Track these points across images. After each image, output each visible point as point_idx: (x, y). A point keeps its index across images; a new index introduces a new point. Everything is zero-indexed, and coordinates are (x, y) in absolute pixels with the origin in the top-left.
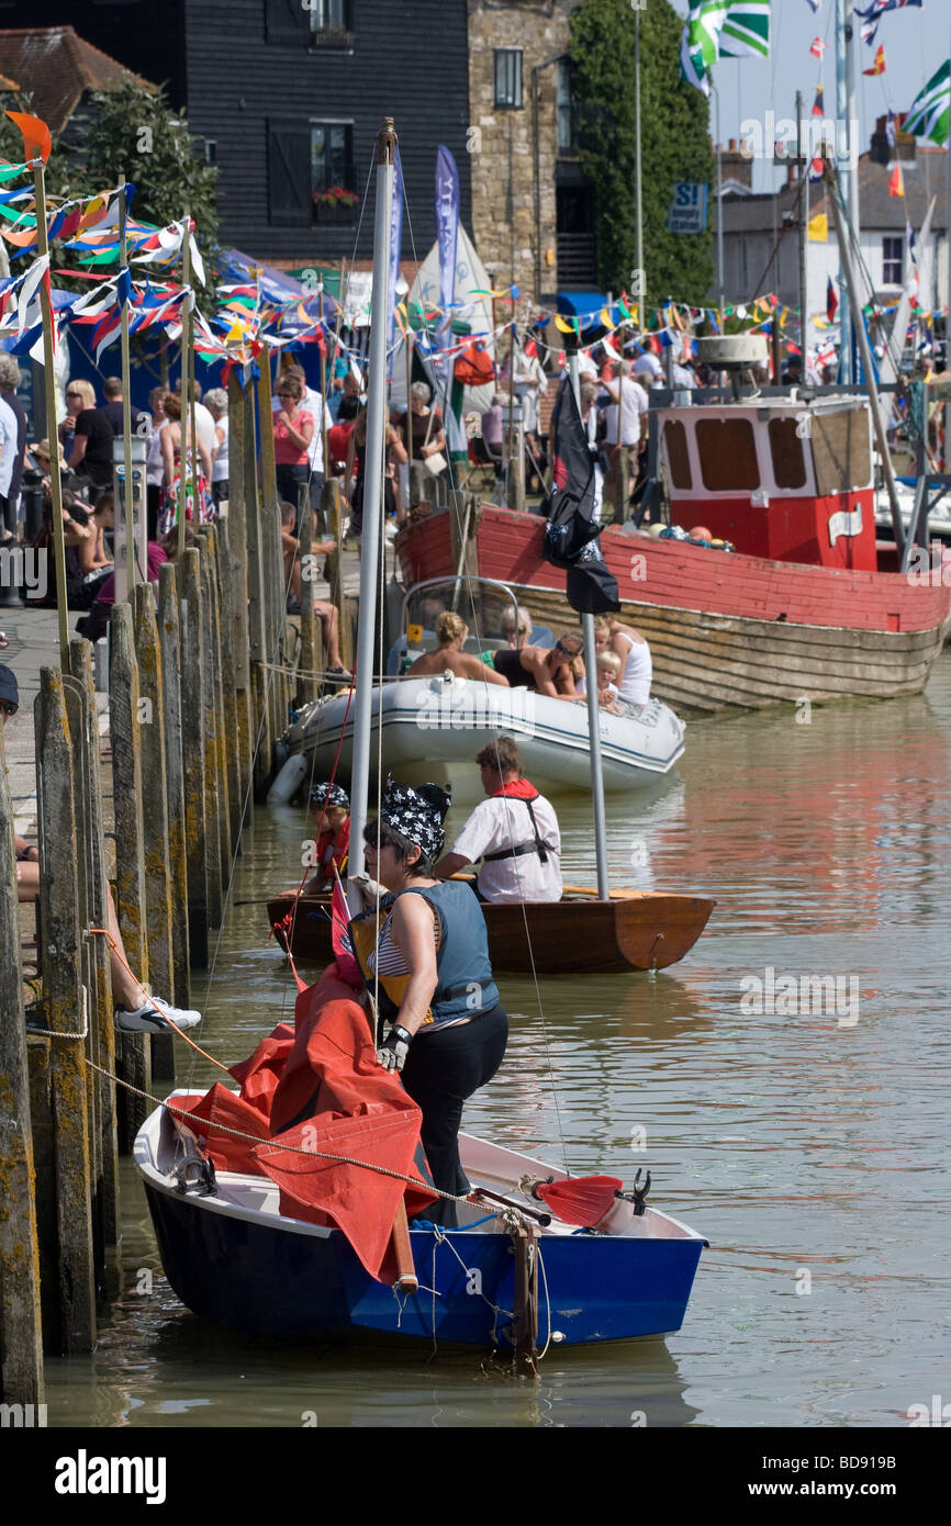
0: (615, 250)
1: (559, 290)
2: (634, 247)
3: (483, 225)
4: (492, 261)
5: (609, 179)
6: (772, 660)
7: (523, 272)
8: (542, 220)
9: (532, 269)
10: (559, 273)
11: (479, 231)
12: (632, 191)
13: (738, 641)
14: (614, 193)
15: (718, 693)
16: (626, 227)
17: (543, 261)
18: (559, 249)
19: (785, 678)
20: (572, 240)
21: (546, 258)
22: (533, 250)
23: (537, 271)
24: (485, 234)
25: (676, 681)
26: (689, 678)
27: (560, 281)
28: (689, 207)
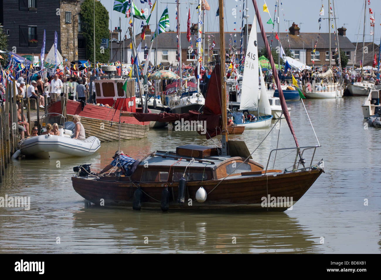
0: (90, 52)
1: (78, 60)
2: (94, 51)
3: (63, 47)
4: (65, 54)
5: (88, 38)
6: (122, 131)
7: (71, 56)
8: (75, 46)
9: (73, 56)
10: (78, 56)
11: (62, 48)
12: (93, 40)
13: (116, 127)
14: (90, 41)
15: (112, 137)
16: (92, 47)
17: (75, 54)
18: (78, 52)
19: (124, 134)
20: (81, 50)
21: (76, 54)
22: (73, 52)
23: (74, 56)
24: (64, 49)
25: (104, 135)
26: (107, 134)
27: (78, 58)
28: (105, 43)
